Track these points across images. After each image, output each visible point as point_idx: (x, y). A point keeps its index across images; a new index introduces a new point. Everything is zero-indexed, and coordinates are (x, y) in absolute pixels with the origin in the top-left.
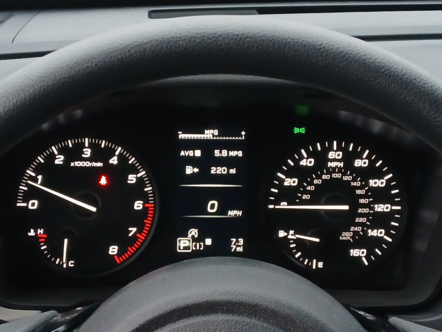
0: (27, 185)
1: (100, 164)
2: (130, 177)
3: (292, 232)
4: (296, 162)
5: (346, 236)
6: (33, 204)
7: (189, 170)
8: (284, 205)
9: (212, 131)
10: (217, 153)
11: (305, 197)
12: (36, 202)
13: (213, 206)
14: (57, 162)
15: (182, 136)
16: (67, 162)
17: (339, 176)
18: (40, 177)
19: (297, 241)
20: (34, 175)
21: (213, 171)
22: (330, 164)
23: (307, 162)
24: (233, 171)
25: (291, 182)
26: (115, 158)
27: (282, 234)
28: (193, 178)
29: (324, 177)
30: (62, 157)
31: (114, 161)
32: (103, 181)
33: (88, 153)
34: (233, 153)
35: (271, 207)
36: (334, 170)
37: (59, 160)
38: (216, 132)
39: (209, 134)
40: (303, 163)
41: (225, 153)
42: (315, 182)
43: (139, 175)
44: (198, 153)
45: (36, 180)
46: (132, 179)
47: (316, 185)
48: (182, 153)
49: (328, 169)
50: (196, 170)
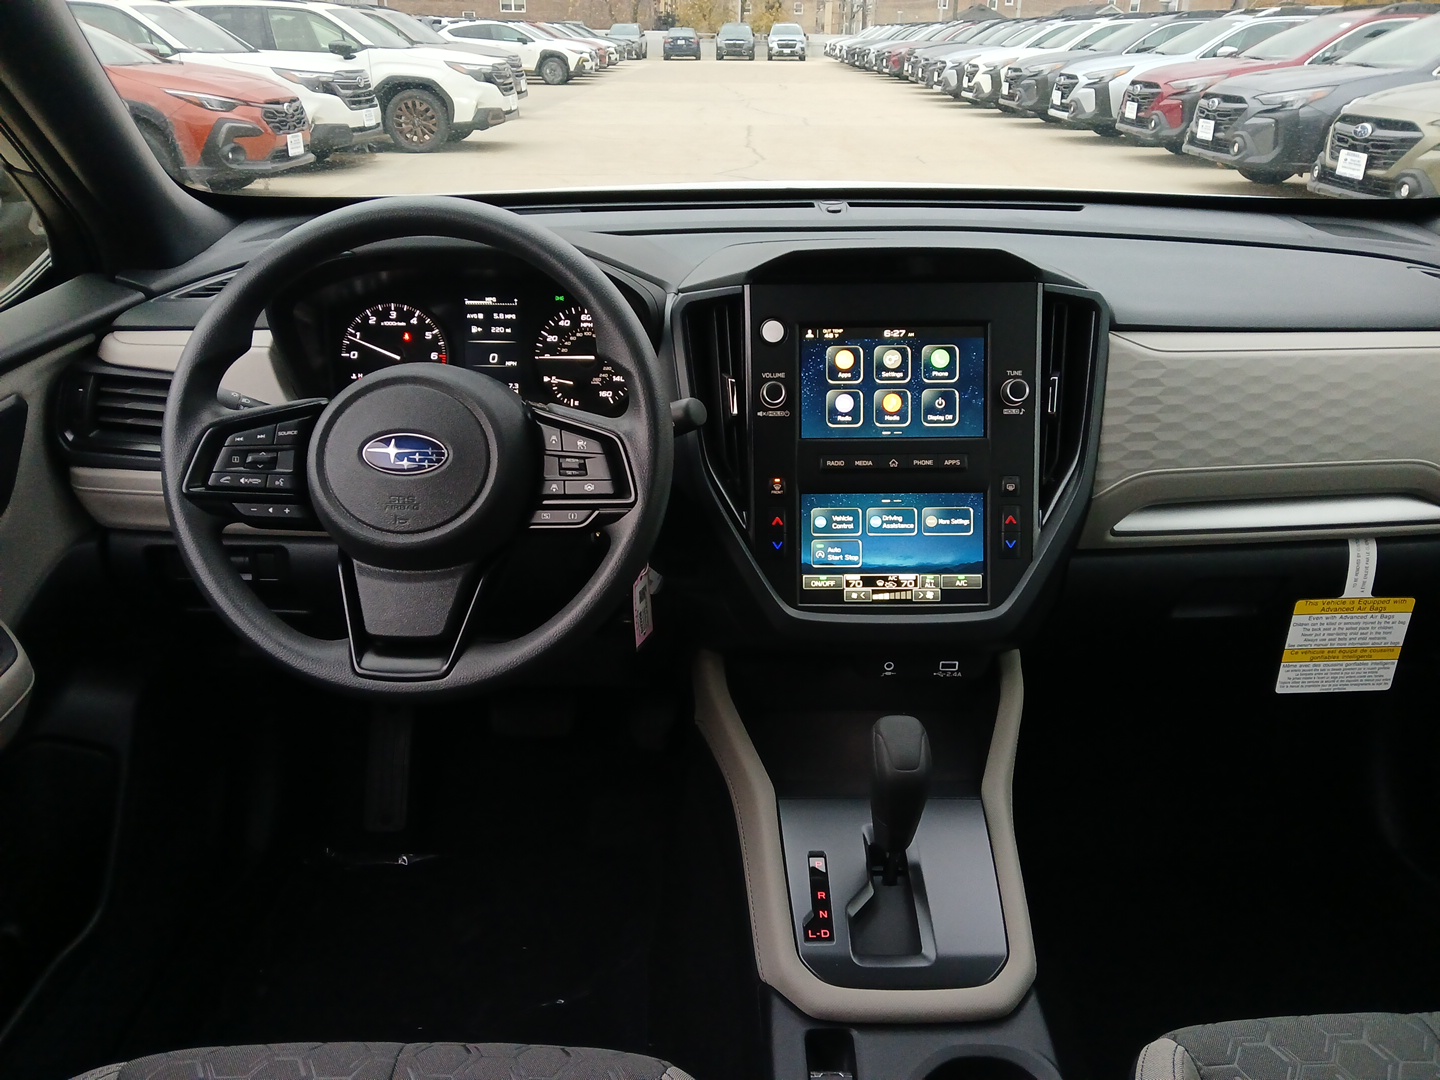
0: (349, 340)
1: (403, 324)
2: (427, 333)
3: (554, 378)
4: (556, 323)
5: (596, 381)
6: (354, 355)
7: (474, 329)
8: (547, 356)
9: (491, 299)
10: (496, 316)
11: (564, 350)
12: (356, 353)
13: (493, 359)
14: (370, 322)
15: (467, 302)
16: (378, 322)
17: (589, 334)
18: (358, 334)
19: (558, 385)
20: (353, 332)
21: (493, 330)
22: (582, 325)
23: (565, 323)
24: (508, 330)
25: (552, 339)
26: (415, 319)
27: (546, 379)
28: (478, 336)
29: (578, 335)
30: (375, 319)
31: (414, 321)
32: (407, 337)
33: (394, 315)
34: (508, 316)
35: (537, 358)
36: (585, 329)
37: (372, 321)
38: (494, 299)
39: (489, 301)
40: (561, 323)
41: (502, 316)
42: (571, 338)
43: (434, 332)
44: (481, 316)
45: (355, 336)
46: (429, 335)
47: (572, 341)
48: (468, 316)
49: (581, 328)
50: (480, 329)
